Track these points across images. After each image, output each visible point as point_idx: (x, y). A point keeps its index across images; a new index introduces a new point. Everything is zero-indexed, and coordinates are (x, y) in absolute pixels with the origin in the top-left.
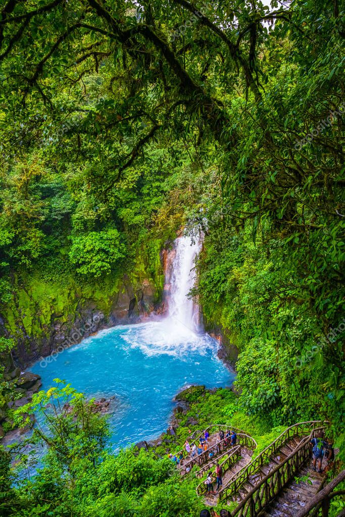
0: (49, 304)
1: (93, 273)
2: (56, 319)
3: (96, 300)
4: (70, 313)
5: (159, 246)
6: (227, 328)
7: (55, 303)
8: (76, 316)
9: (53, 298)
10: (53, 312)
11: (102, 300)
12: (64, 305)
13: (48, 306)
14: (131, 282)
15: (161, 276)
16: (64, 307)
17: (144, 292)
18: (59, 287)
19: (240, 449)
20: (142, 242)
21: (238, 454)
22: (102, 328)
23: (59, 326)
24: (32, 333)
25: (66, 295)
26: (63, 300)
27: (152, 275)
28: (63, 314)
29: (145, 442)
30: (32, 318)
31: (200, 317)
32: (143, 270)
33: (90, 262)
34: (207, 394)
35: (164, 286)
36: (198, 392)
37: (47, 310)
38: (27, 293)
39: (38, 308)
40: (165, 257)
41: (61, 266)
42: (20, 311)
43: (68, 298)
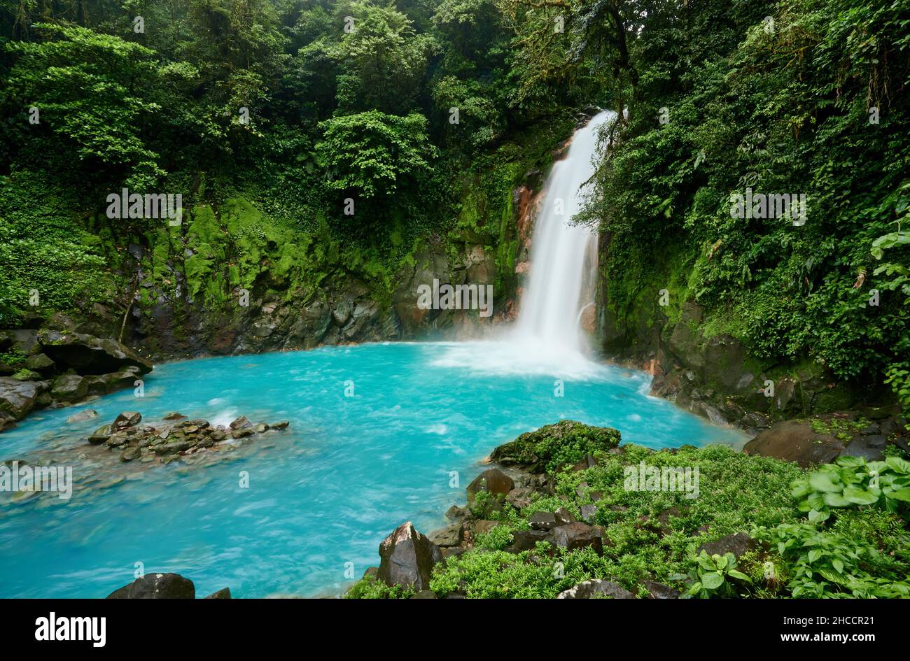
0: (260, 249)
2: (270, 291)
3: (367, 277)
4: (303, 284)
5: (514, 175)
7: (275, 255)
8: (315, 297)
9: (271, 237)
10: (264, 268)
11: (379, 279)
12: (293, 264)
13: (256, 253)
14: (446, 250)
15: (511, 244)
16: (293, 268)
17: (471, 275)
18: (292, 226)
22: (370, 338)
23: (273, 306)
24: (200, 294)
25: (304, 247)
26: (293, 253)
27: (493, 240)
28: (285, 286)
30: (210, 263)
31: (598, 315)
32: (474, 224)
35: (515, 265)
37: (250, 258)
38: (219, 217)
39: (232, 251)
40: (524, 200)
41: (304, 186)
42: (185, 242)
43: (308, 254)
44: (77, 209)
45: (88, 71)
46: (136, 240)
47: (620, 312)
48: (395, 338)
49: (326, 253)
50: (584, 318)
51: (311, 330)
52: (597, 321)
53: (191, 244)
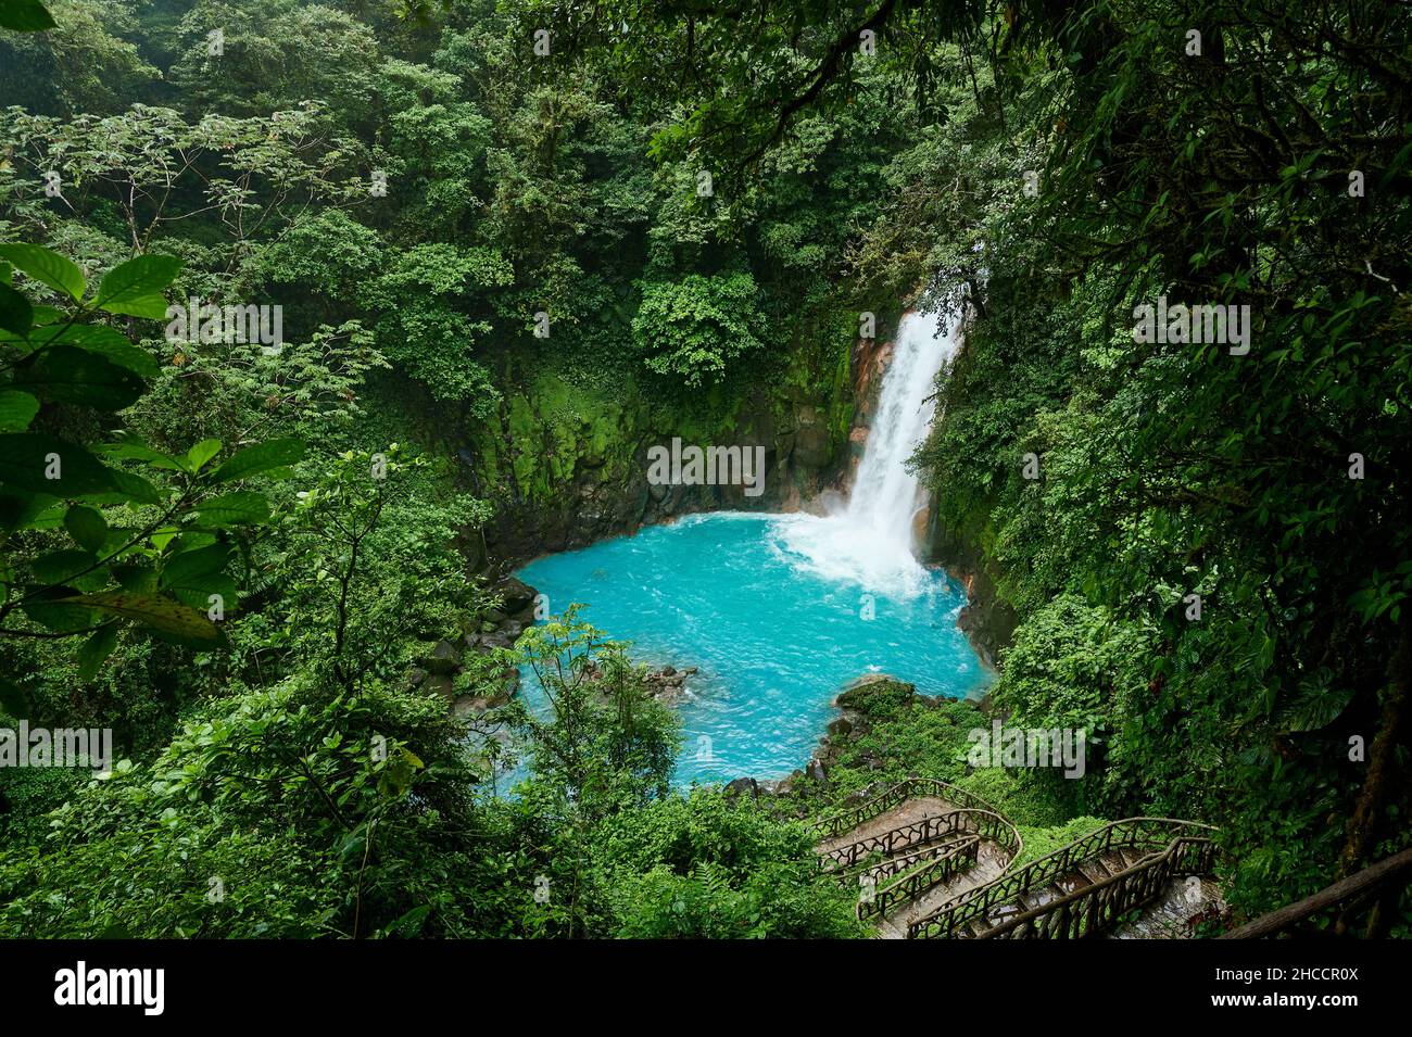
0: (575, 434)
1: (682, 374)
2: (585, 472)
4: (618, 461)
5: (853, 329)
6: (995, 558)
7: (587, 435)
8: (631, 473)
9: (585, 420)
10: (581, 453)
12: (608, 442)
13: (572, 439)
14: (771, 409)
15: (846, 406)
16: (608, 447)
17: (799, 440)
18: (600, 397)
19: (976, 844)
20: (810, 315)
21: (971, 853)
22: (688, 511)
23: (590, 488)
24: (531, 495)
25: (614, 420)
26: (606, 430)
27: (825, 400)
28: (603, 463)
29: (754, 782)
30: (533, 460)
31: (930, 520)
32: (804, 384)
33: (680, 348)
34: (916, 706)
35: (850, 430)
36: (895, 697)
37: (569, 446)
38: (529, 401)
39: (548, 440)
40: (863, 359)
41: (611, 350)
42: (509, 441)
43: (618, 426)
44: (415, 427)
45: (428, 308)
46: (462, 444)
47: (949, 524)
48: (715, 509)
49: (636, 419)
50: (917, 521)
51: (632, 512)
52: (928, 528)
53: (515, 445)
